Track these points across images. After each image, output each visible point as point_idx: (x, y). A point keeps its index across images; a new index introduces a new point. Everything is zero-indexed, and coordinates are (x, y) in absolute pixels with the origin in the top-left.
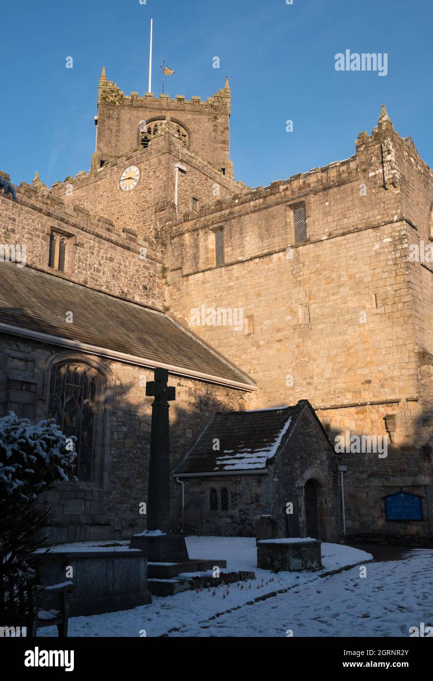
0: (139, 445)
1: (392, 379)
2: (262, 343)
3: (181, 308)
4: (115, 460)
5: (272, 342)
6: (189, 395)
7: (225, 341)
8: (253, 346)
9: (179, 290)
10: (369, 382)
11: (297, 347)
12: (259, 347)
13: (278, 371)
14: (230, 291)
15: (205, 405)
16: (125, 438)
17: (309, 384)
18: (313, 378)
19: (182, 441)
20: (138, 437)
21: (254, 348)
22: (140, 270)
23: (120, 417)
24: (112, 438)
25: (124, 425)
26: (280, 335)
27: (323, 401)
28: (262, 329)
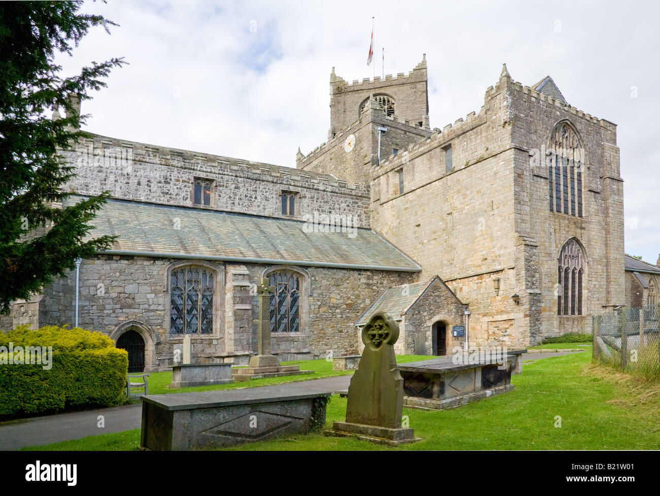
0: (330, 311)
1: (499, 256)
2: (425, 241)
3: (380, 224)
4: (313, 320)
5: (431, 240)
6: (368, 280)
7: (404, 243)
8: (420, 244)
9: (378, 213)
10: (486, 259)
11: (445, 242)
12: (423, 244)
13: (434, 258)
14: (407, 211)
15: (380, 284)
16: (319, 308)
17: (451, 264)
18: (454, 260)
19: (362, 306)
20: (329, 307)
21: (421, 245)
22: (350, 205)
23: (316, 297)
24: (310, 309)
25: (318, 301)
26: (435, 236)
27: (459, 274)
28: (425, 234)
